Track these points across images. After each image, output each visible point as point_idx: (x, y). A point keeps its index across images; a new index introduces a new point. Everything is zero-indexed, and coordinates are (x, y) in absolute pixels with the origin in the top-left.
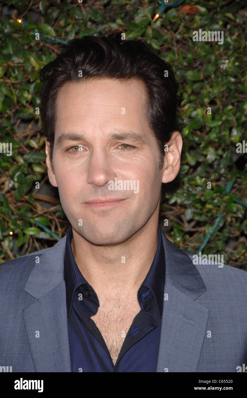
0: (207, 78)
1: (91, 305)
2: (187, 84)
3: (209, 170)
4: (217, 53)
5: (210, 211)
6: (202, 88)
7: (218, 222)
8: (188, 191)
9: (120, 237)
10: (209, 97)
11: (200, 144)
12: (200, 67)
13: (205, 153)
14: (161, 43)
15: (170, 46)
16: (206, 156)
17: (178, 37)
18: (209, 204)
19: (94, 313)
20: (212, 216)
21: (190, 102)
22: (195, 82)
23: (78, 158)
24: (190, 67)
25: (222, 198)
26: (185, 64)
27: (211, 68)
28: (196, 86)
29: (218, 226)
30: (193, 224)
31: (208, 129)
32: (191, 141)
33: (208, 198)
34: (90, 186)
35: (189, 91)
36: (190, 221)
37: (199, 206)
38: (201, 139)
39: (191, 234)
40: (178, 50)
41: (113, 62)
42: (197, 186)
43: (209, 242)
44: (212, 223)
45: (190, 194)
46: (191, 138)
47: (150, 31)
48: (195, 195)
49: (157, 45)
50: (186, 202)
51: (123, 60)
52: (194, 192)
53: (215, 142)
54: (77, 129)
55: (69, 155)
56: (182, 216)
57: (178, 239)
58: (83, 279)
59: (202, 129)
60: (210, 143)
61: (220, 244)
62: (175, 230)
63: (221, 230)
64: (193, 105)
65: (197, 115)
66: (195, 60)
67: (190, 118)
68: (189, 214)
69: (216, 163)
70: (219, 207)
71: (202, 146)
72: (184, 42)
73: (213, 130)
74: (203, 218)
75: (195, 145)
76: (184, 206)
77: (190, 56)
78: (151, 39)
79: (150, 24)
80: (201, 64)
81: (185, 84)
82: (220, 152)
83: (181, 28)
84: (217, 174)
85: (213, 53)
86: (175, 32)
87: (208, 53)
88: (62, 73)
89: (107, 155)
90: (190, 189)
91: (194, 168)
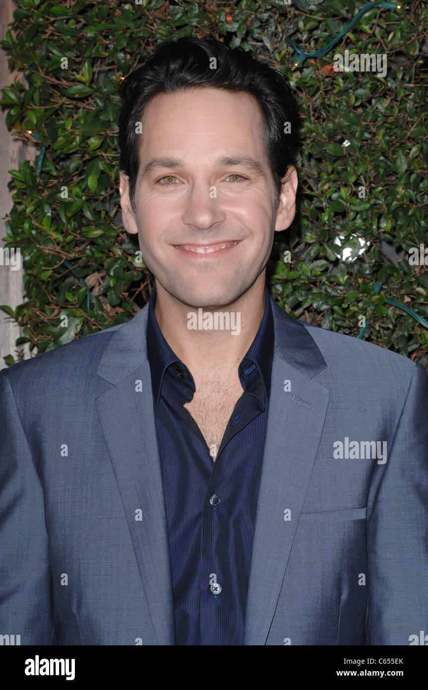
1: (185, 390)
23: (172, 192)
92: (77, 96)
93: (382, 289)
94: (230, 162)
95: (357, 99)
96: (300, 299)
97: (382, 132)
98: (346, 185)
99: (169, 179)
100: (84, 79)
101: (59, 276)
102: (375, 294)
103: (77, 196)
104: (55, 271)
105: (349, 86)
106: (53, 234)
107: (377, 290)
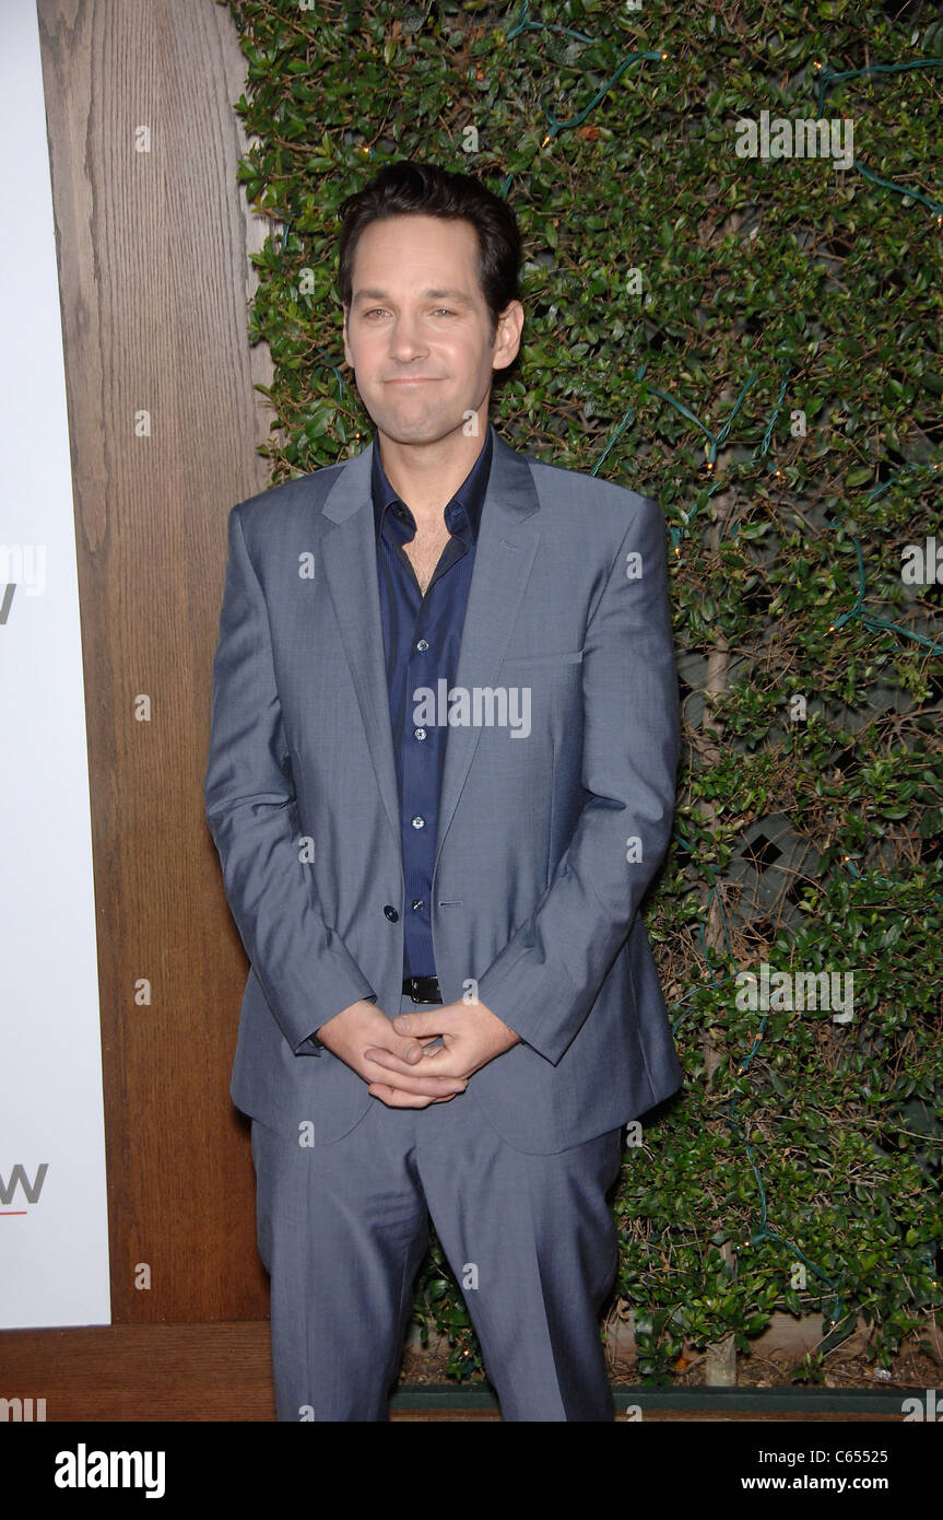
0: (613, 226)
1: (407, 530)
2: (587, 235)
3: (615, 350)
4: (627, 192)
5: (616, 404)
6: (606, 241)
7: (627, 420)
8: (588, 378)
9: (428, 434)
10: (616, 252)
11: (604, 315)
12: (603, 212)
13: (610, 327)
14: (553, 178)
15: (564, 183)
16: (611, 332)
17: (576, 170)
18: (615, 394)
19: (410, 539)
20: (619, 411)
21: (590, 258)
22: (598, 232)
23: (380, 326)
24: (591, 210)
25: (632, 387)
26: (584, 207)
27: (618, 213)
28: (599, 237)
29: (626, 424)
30: (595, 422)
31: (614, 295)
32: (591, 311)
33: (614, 387)
34: (392, 361)
35: (590, 243)
36: (590, 419)
37: (601, 397)
38: (606, 308)
39: (591, 436)
40: (575, 189)
41: (433, 196)
42: (599, 371)
43: (615, 446)
44: (618, 422)
45: (589, 382)
46: (591, 307)
47: (537, 163)
48: (597, 384)
49: (546, 180)
50: (585, 394)
51: (446, 193)
52: (595, 380)
53: (623, 312)
54: (380, 285)
55: (370, 322)
56: (580, 413)
57: (575, 442)
58: (396, 495)
59: (606, 295)
60: (617, 314)
61: (629, 448)
62: (571, 430)
63: (630, 430)
64: (595, 263)
65: (600, 275)
66: (597, 202)
67: (591, 279)
68: (589, 409)
69: (624, 341)
70: (628, 398)
71: (606, 317)
72: (584, 177)
73: (621, 296)
74: (606, 415)
75: (597, 318)
76: (581, 399)
77: (590, 196)
78: (540, 173)
79: (537, 153)
80: (606, 208)
81: (583, 235)
82: (629, 326)
83: (579, 158)
84: (626, 356)
85: (621, 192)
86: (571, 164)
87: (615, 192)
88: (366, 207)
89: (417, 323)
90: (591, 376)
91: (597, 348)
92: (318, 170)
93: (646, 375)
94: (436, 295)
95: (619, 164)
96: (561, 386)
97: (646, 200)
98: (606, 263)
99: (377, 312)
100: (324, 153)
101: (308, 363)
102: (637, 382)
103: (325, 278)
104: (305, 358)
105: (611, 151)
106: (299, 321)
107: (640, 374)
